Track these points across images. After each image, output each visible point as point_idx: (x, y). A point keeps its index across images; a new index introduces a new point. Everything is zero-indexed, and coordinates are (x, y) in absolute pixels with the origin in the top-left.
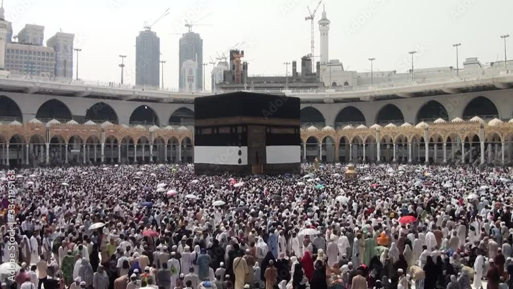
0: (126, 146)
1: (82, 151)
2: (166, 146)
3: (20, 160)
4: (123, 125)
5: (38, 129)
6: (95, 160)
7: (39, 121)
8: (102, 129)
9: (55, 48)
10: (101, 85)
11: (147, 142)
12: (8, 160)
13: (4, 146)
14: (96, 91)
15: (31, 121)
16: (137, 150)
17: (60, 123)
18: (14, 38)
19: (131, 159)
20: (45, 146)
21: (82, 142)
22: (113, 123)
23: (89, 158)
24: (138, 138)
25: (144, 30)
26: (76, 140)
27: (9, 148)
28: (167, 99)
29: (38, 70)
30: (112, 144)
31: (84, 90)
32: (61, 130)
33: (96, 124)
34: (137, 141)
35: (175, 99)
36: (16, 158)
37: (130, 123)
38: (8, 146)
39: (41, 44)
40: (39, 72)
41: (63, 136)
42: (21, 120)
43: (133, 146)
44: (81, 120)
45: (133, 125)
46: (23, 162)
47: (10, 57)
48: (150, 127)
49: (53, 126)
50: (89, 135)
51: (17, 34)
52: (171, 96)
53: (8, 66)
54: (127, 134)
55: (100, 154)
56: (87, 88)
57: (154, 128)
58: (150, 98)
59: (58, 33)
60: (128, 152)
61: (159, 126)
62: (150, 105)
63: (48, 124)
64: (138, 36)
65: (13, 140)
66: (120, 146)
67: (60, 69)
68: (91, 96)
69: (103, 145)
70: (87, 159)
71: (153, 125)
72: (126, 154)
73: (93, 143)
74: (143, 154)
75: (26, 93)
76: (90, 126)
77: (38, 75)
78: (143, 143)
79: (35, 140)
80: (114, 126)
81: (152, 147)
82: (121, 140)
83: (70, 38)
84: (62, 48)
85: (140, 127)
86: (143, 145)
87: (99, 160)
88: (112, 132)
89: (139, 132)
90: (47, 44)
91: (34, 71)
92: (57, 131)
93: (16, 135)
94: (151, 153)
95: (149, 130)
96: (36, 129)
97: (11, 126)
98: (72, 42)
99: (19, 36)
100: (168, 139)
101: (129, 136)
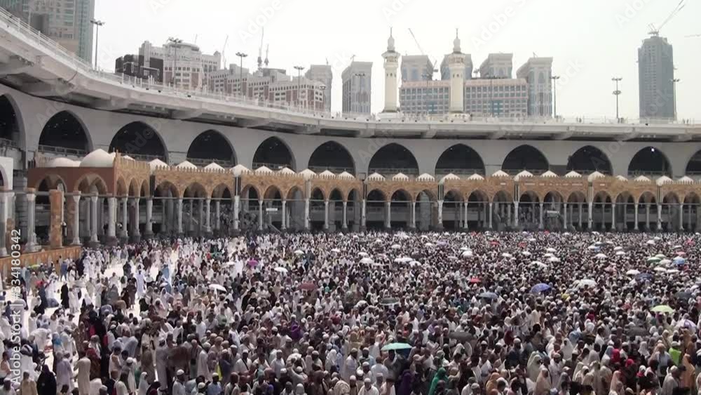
0: (623, 206)
1: (562, 212)
2: (681, 206)
3: (482, 222)
4: (619, 176)
5: (504, 184)
6: (580, 225)
7: (505, 174)
8: (589, 183)
9: (528, 79)
10: (586, 122)
11: (653, 200)
12: (466, 221)
13: (461, 205)
14: (581, 131)
15: (496, 174)
16: (639, 212)
17: (532, 175)
18: (476, 72)
19: (631, 225)
20: (513, 205)
21: (562, 201)
22: (604, 174)
23: (571, 222)
24: (641, 194)
25: (649, 37)
26: (555, 198)
27: (468, 207)
28: (683, 135)
29: (507, 109)
30: (604, 204)
31: (564, 130)
32: (534, 184)
33: (581, 176)
34: (639, 198)
35: (695, 135)
36: (476, 219)
37: (629, 174)
38: (466, 205)
39: (510, 76)
40: (507, 111)
41: (536, 192)
42: (483, 173)
43: (633, 207)
44: (561, 171)
45: (633, 177)
46: (485, 225)
47: (471, 96)
48: (658, 178)
49: (523, 179)
50: (572, 191)
51: (478, 68)
52: (689, 132)
53: (468, 107)
54: (624, 190)
55: (588, 216)
56: (568, 127)
57: (663, 180)
58: (657, 135)
59: (531, 59)
60: (626, 215)
61: (671, 177)
62: (658, 146)
63: (517, 178)
64: (640, 47)
65: (473, 197)
66: (614, 206)
67: (536, 105)
68: (575, 138)
69: (591, 204)
70: (568, 223)
71: (662, 176)
72: (623, 218)
73: (576, 201)
74: (648, 218)
75: (489, 139)
76: (574, 178)
77: (507, 116)
78: (647, 202)
79: (501, 197)
80: (605, 178)
81: (660, 208)
82: (615, 199)
83: (547, 62)
84: (536, 77)
85: (642, 178)
86: (648, 205)
87: (585, 225)
88: (603, 187)
89: (641, 186)
90: (517, 75)
91: (502, 111)
92: (528, 186)
93: (477, 191)
94: (660, 217)
95: (655, 183)
96: (502, 184)
97: (471, 181)
98: (550, 68)
99: (482, 70)
100: (684, 196)
101: (626, 192)
